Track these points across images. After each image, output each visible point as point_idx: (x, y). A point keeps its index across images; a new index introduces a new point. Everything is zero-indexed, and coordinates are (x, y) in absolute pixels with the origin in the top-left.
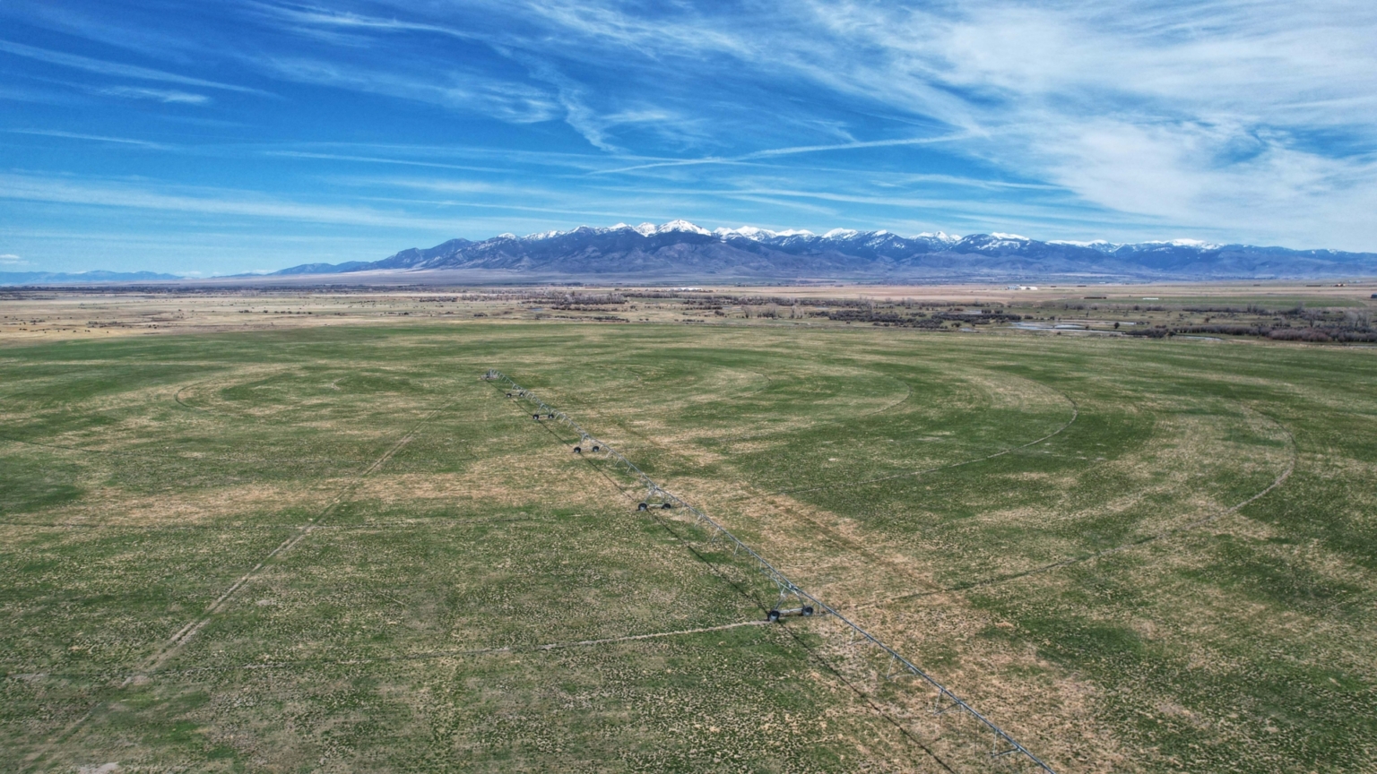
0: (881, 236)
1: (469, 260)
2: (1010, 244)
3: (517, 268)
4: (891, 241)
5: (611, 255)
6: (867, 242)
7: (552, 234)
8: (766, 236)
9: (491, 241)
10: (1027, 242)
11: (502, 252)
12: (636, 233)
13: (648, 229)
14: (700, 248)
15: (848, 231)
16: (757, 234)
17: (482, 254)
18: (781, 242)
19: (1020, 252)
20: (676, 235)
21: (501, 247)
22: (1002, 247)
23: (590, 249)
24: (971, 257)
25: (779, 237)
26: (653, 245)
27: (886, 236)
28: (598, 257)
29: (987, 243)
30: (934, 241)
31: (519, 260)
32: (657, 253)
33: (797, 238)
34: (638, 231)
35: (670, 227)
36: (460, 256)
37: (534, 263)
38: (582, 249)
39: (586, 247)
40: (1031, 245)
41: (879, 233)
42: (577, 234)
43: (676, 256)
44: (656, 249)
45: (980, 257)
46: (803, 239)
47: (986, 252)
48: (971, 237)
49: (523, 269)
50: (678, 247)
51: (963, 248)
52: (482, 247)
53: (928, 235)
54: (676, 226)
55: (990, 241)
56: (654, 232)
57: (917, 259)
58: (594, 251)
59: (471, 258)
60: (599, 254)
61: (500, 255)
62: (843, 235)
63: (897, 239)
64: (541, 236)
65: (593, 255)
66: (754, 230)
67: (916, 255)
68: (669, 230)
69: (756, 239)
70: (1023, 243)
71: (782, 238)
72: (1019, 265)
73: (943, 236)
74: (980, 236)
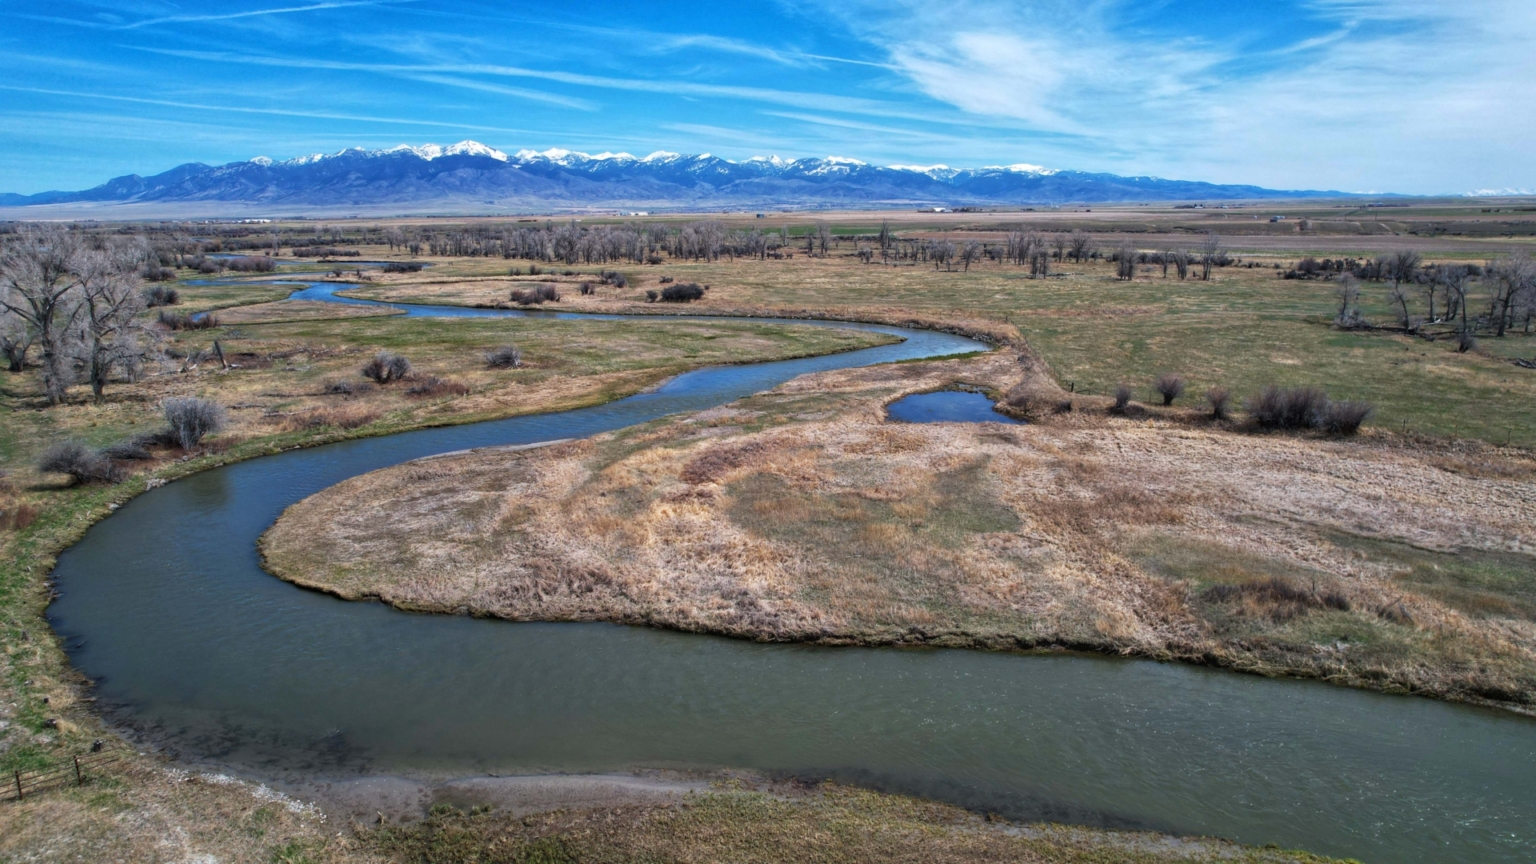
0: (704, 160)
1: (200, 190)
2: (840, 170)
3: (258, 200)
4: (715, 166)
5: (377, 184)
6: (689, 167)
7: (318, 158)
8: (577, 159)
9: (230, 166)
10: (856, 166)
11: (243, 180)
12: (417, 157)
13: (432, 151)
14: (487, 174)
15: (670, 154)
16: (567, 158)
17: (218, 182)
18: (593, 166)
19: (849, 178)
20: (464, 159)
21: (243, 174)
22: (831, 172)
23: (353, 176)
24: (794, 183)
25: (590, 161)
26: (432, 170)
27: (710, 160)
28: (362, 185)
29: (815, 167)
30: (766, 166)
31: (262, 190)
32: (433, 181)
33: (610, 162)
34: (420, 154)
35: (458, 148)
36: (189, 185)
37: (283, 193)
38: (343, 177)
39: (348, 173)
40: (861, 170)
41: (702, 157)
42: (344, 158)
43: (458, 183)
44: (434, 175)
45: (803, 183)
46: (616, 164)
47: (813, 179)
48: (802, 161)
49: (265, 201)
50: (461, 172)
51: (791, 174)
52: (218, 174)
53: (761, 159)
54: (464, 148)
55: (820, 165)
56: (438, 155)
57: (736, 185)
58: (358, 178)
59: (203, 188)
60: (363, 181)
61: (241, 184)
62: (664, 158)
63: (722, 163)
64: (303, 161)
65: (356, 183)
66: (564, 153)
67: (737, 181)
68: (457, 152)
69: (565, 163)
70: (853, 167)
71: (593, 163)
72: (841, 192)
73: (776, 160)
74: (811, 160)
